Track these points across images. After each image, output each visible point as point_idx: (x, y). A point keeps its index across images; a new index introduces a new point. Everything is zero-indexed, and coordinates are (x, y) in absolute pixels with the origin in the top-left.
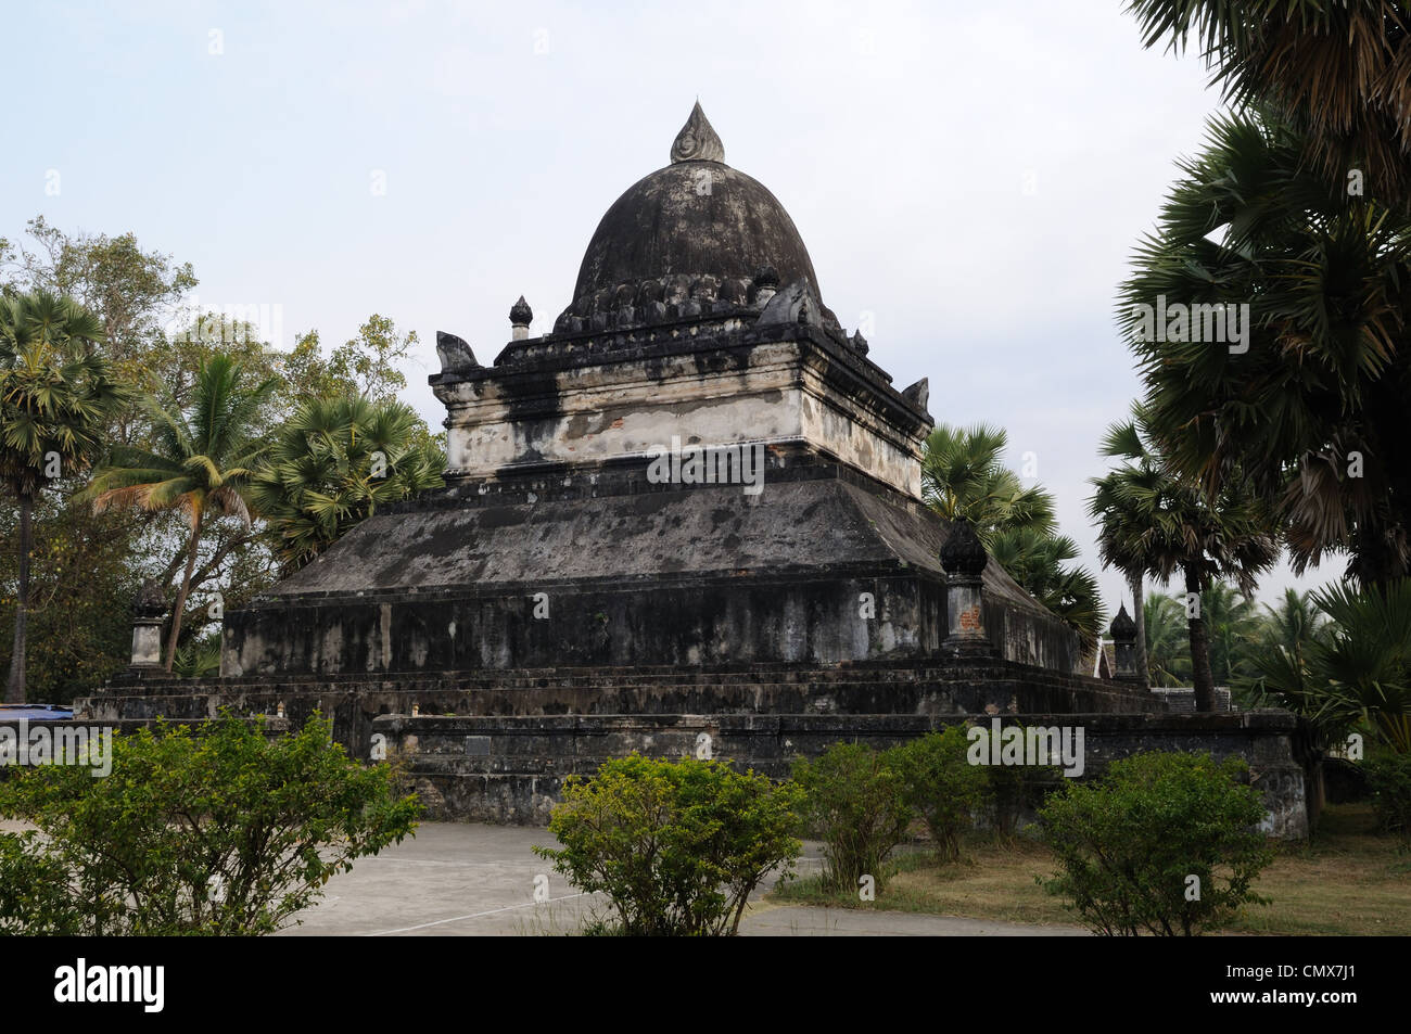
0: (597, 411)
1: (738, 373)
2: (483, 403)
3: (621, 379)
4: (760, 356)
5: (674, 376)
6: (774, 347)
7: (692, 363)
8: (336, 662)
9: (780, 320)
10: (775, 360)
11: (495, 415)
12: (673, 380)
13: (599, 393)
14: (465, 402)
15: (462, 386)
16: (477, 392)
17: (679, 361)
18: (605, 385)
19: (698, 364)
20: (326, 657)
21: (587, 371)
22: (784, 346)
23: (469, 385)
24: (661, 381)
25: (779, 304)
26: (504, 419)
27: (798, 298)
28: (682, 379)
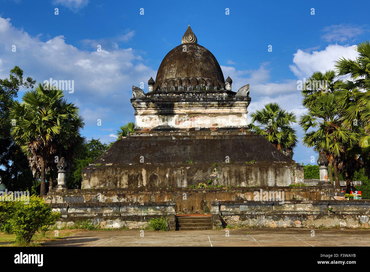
0: (186, 114)
1: (229, 108)
2: (149, 109)
3: (194, 106)
4: (236, 104)
5: (211, 107)
6: (241, 102)
7: (217, 104)
8: (126, 184)
9: (243, 95)
10: (240, 105)
11: (153, 113)
12: (210, 108)
13: (186, 109)
14: (142, 108)
15: (142, 103)
16: (147, 105)
17: (213, 103)
18: (189, 107)
19: (219, 104)
20: (122, 183)
21: (184, 103)
22: (244, 102)
23: (144, 103)
24: (206, 108)
25: (242, 90)
26: (155, 114)
27: (248, 90)
28: (212, 108)
